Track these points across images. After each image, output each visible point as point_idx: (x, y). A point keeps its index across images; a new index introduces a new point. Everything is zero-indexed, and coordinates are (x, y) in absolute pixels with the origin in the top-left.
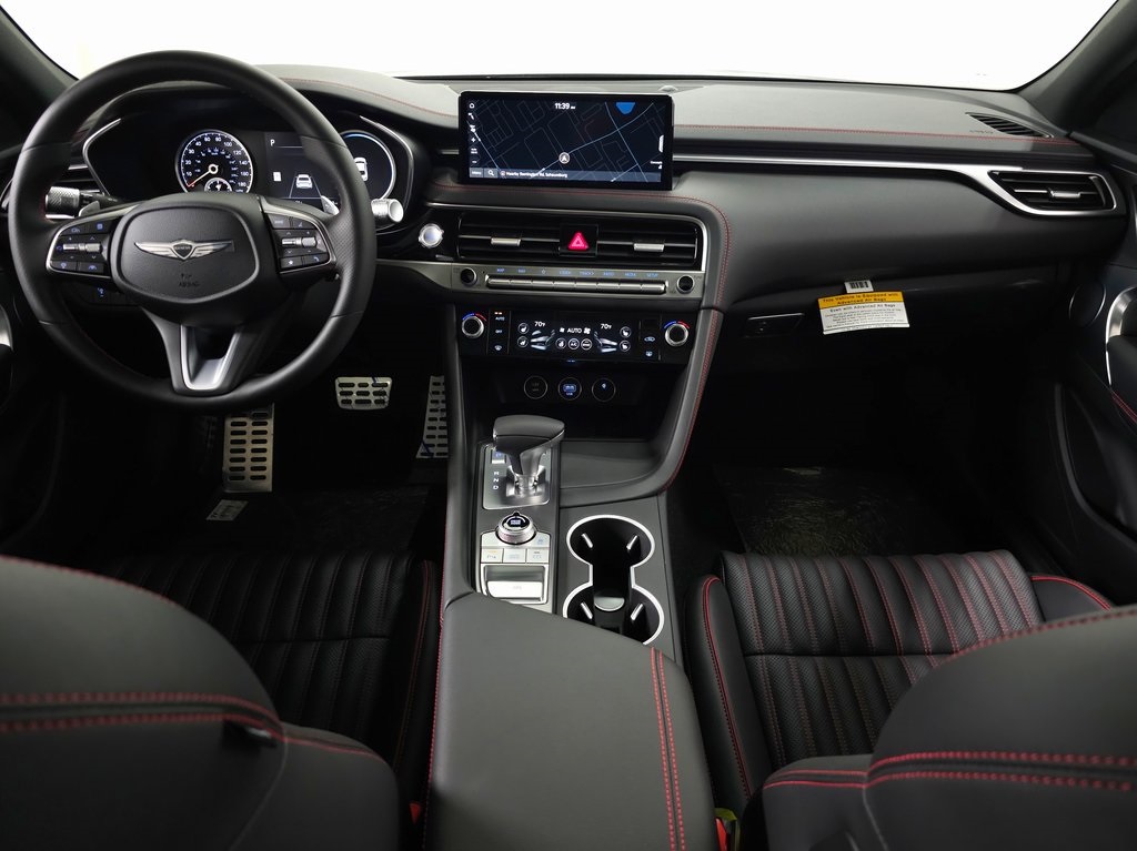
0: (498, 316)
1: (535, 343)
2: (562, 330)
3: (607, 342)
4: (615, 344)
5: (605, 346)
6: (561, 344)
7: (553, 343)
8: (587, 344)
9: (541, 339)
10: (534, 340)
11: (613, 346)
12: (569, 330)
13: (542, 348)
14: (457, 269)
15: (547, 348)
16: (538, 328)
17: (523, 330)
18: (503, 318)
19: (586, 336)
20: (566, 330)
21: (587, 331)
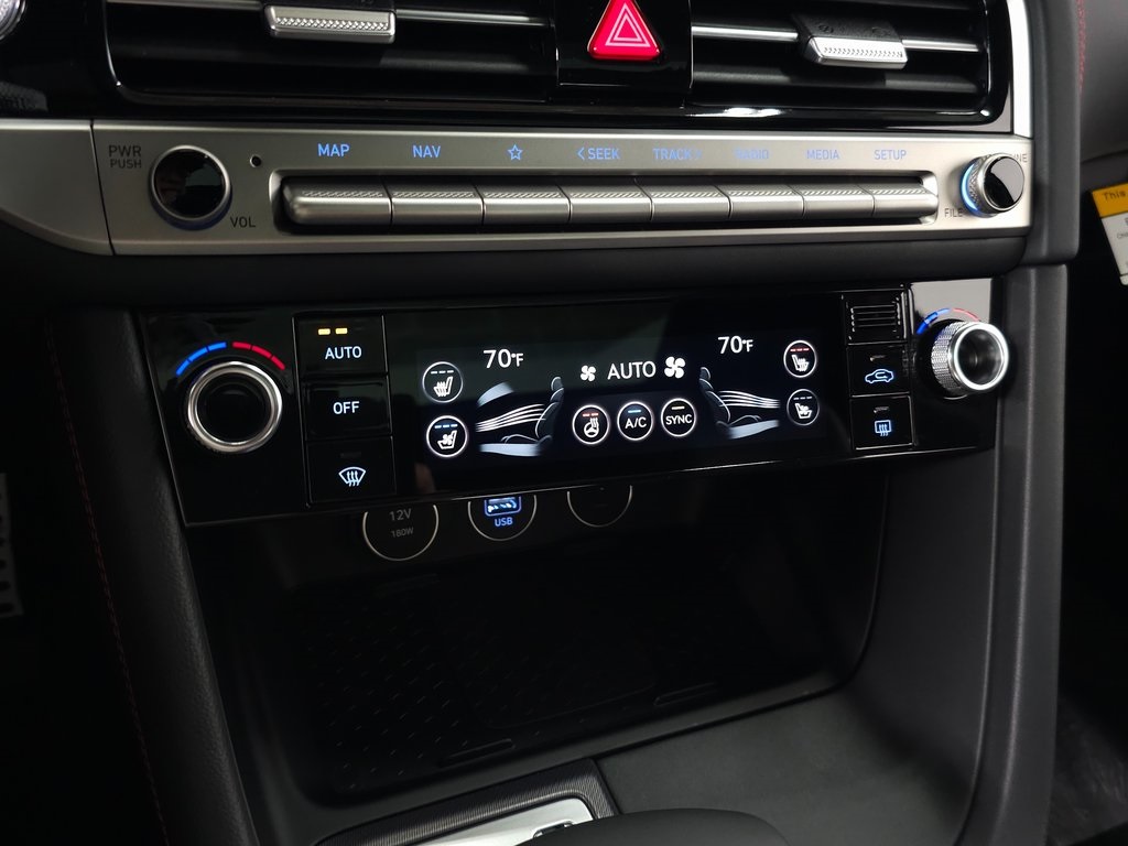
0: (335, 341)
1: (495, 436)
2: (588, 373)
3: (746, 399)
4: (769, 403)
5: (743, 415)
6: (592, 428)
7: (558, 430)
8: (679, 417)
9: (515, 417)
10: (489, 425)
11: (765, 414)
12: (613, 372)
13: (524, 450)
14: (127, 149)
15: (545, 450)
16: (497, 376)
17: (442, 389)
18: (355, 352)
19: (673, 386)
20: (602, 372)
21: (675, 367)
